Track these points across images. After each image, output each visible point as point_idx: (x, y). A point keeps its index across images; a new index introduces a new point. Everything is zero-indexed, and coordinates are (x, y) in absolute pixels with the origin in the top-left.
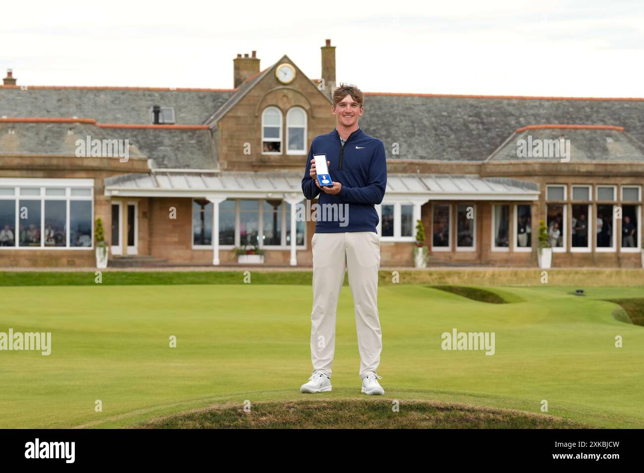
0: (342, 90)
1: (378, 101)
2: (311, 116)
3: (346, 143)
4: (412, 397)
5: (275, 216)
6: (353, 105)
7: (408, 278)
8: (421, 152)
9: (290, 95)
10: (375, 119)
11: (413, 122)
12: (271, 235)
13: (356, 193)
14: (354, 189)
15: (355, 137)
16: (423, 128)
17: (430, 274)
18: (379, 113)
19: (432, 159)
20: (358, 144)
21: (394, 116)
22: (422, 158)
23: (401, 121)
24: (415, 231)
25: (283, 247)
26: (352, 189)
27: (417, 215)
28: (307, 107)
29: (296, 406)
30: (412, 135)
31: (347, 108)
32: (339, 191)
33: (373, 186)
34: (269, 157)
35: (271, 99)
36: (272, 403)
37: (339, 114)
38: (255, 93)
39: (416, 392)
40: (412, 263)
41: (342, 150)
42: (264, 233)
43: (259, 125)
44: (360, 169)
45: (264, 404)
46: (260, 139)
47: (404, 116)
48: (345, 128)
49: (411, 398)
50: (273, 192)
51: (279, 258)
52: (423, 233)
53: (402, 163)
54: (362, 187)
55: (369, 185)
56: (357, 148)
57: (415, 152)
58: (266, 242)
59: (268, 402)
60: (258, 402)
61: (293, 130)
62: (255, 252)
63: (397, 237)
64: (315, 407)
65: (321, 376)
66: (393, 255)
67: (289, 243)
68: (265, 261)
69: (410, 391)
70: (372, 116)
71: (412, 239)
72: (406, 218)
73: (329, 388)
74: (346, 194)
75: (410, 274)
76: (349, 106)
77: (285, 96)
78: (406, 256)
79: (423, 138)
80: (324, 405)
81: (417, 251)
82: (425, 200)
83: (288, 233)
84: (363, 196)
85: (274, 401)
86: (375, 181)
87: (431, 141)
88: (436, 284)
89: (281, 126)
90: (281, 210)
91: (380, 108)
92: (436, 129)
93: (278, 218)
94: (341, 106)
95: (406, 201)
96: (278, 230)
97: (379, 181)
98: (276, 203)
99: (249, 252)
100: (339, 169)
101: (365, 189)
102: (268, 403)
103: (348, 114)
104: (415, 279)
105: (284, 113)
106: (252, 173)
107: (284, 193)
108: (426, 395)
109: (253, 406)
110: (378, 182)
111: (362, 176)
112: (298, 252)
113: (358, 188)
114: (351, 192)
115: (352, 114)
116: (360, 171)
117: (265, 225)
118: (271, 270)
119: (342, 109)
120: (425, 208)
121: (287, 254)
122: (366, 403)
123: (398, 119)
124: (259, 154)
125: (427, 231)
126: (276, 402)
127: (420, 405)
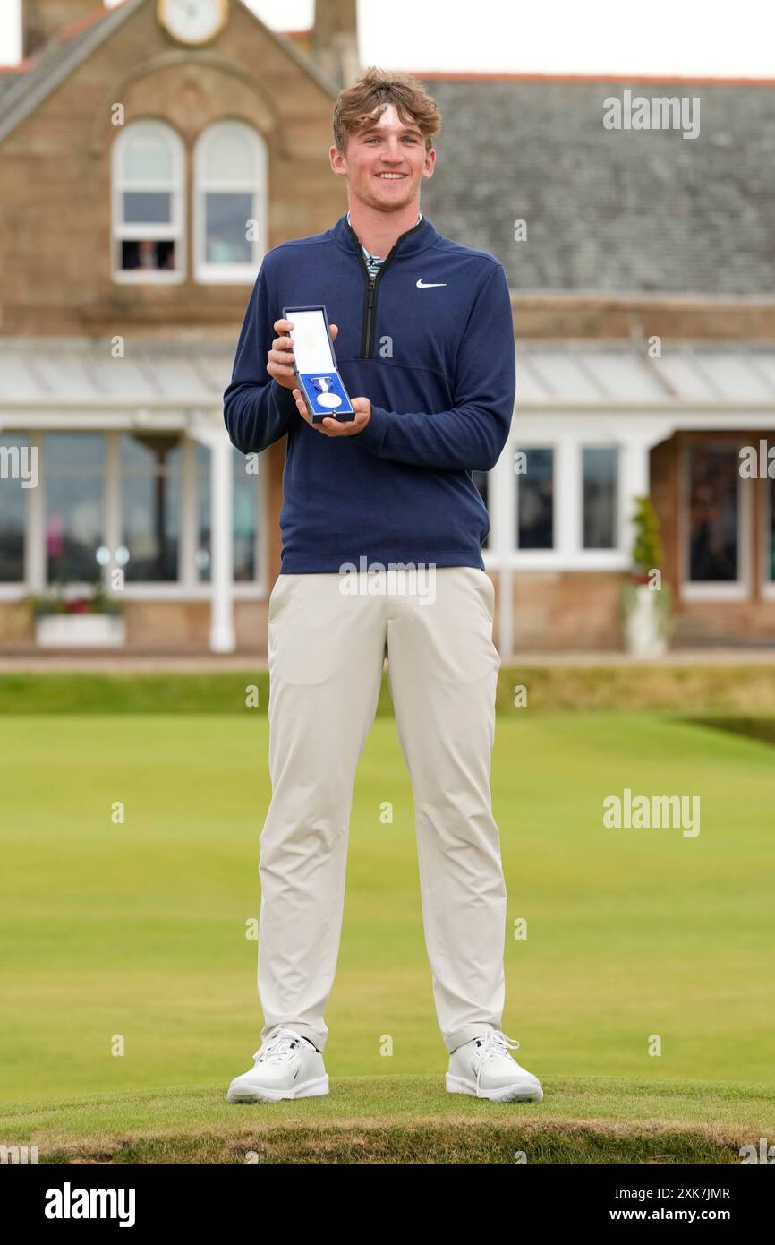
0: (366, 92)
1: (502, 102)
2: (278, 152)
3: (384, 268)
4: (649, 1112)
5: (161, 485)
6: (406, 139)
7: (604, 691)
8: (645, 268)
9: (209, 81)
10: (490, 161)
11: (617, 169)
12: (147, 548)
13: (417, 431)
14: (410, 418)
15: (410, 248)
16: (652, 190)
17: (681, 675)
18: (504, 138)
19: (683, 288)
20: (426, 271)
21: (554, 150)
22: (648, 287)
23: (578, 165)
24: (627, 534)
25: (187, 588)
26: (403, 416)
27: (633, 480)
28: (266, 122)
29: (264, 1145)
30: (613, 211)
31: (388, 148)
32: (366, 422)
33: (470, 409)
34: (138, 290)
35: (144, 97)
36: (186, 1137)
37: (362, 168)
38: (91, 77)
39: (662, 1093)
40: (616, 640)
41: (371, 292)
42: (127, 541)
43: (106, 183)
44: (434, 356)
45: (157, 1141)
46: (105, 232)
47: (588, 147)
48: (380, 215)
49: (646, 1117)
50: (155, 408)
51: (176, 627)
52: (655, 540)
53: (583, 306)
54: (437, 413)
55: (456, 405)
56: (420, 285)
57: (626, 271)
58: (134, 573)
59: (169, 1133)
60: (137, 1134)
61: (216, 201)
62: (98, 606)
63: (568, 551)
64: (329, 1148)
65: (292, 1046)
66: (555, 614)
67: (205, 575)
68: (130, 637)
69: (641, 1090)
70: (482, 149)
71: (616, 559)
72: (598, 490)
73: (320, 1085)
74: (387, 435)
75: (609, 676)
76: (393, 141)
77: (191, 86)
78: (597, 616)
79: (649, 222)
80: (356, 1141)
81: (635, 600)
82: (658, 430)
83: (205, 538)
84: (439, 440)
85: (192, 1129)
86: (477, 392)
87: (679, 231)
88: (699, 709)
89: (176, 184)
90: (180, 467)
91: (508, 124)
92: (693, 191)
93: (172, 494)
94: (366, 142)
95: (597, 433)
96: (171, 530)
97: (491, 393)
98: (163, 443)
99: (75, 608)
100: (362, 357)
101: (444, 420)
102: (171, 1135)
103: (392, 165)
104: (627, 693)
105: (189, 141)
106: (81, 343)
107: (188, 409)
108: (696, 1106)
109: (120, 1147)
110: (489, 399)
111: (437, 379)
112: (238, 605)
113: (423, 414)
114: (403, 428)
115: (404, 169)
116: (433, 361)
117: (127, 514)
118: (147, 667)
119: (370, 154)
120: (661, 457)
121: (200, 612)
122: (497, 1135)
123: (567, 161)
124: (105, 281)
125: (667, 531)
126: (197, 1133)
127: (676, 1139)
